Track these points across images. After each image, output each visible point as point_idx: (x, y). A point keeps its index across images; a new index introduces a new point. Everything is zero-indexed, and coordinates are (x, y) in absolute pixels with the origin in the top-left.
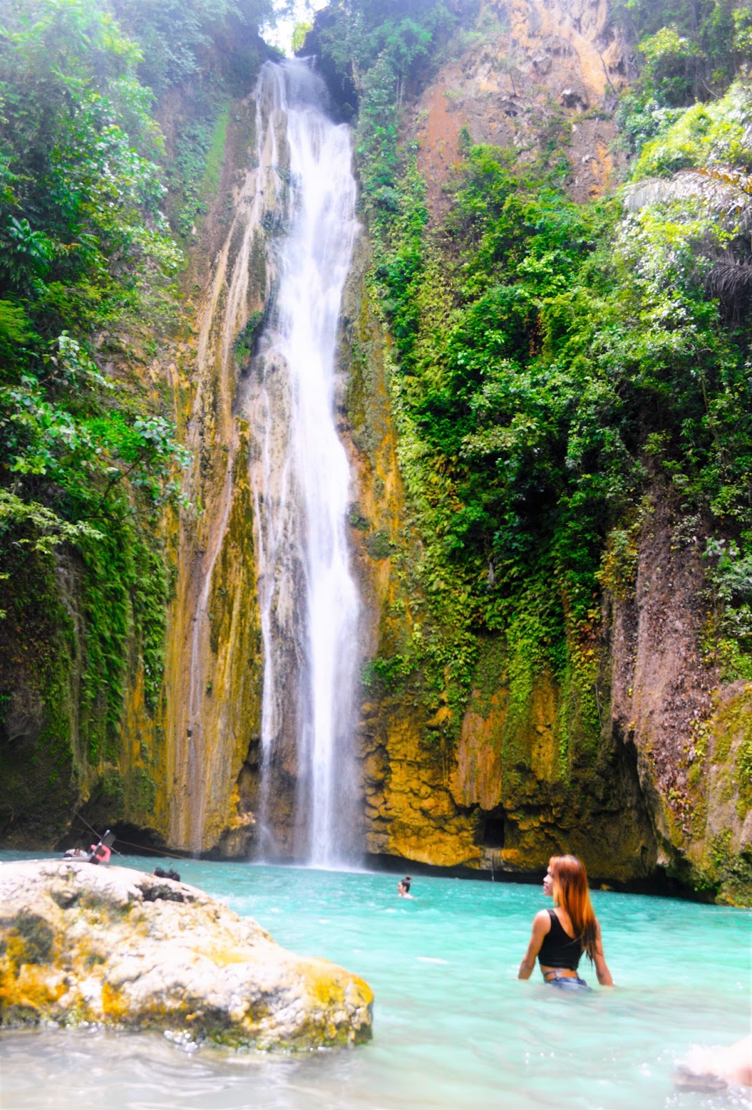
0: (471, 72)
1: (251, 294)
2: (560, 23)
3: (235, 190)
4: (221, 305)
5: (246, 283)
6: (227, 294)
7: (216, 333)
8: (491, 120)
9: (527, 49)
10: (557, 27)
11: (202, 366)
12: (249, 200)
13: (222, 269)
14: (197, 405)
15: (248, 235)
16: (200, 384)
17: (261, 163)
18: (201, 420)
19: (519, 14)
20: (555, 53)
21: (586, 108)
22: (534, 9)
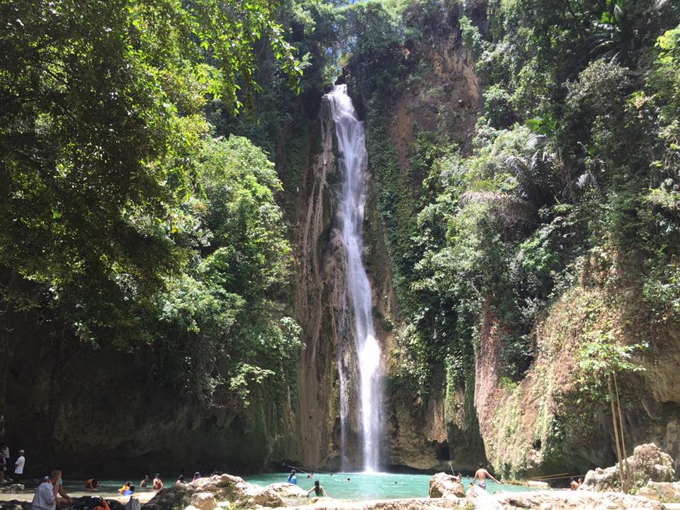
0: (417, 93)
1: (324, 216)
2: (457, 63)
3: (314, 166)
4: (312, 223)
5: (322, 212)
6: (314, 218)
7: (310, 237)
8: (427, 116)
9: (442, 78)
10: (456, 65)
11: (305, 252)
12: (320, 170)
13: (311, 205)
14: (305, 271)
15: (322, 187)
16: (305, 262)
17: (325, 149)
18: (307, 278)
19: (437, 62)
20: (455, 80)
21: (469, 107)
22: (444, 58)
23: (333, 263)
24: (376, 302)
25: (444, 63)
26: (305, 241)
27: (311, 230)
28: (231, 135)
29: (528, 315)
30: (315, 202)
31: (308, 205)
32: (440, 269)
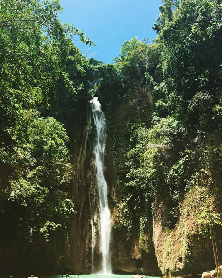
0: (128, 102)
1: (87, 152)
2: (144, 90)
3: (83, 130)
4: (81, 156)
5: (86, 151)
6: (82, 153)
7: (80, 162)
8: (132, 111)
9: (138, 96)
10: (144, 91)
11: (78, 169)
12: (86, 132)
13: (81, 148)
14: (77, 177)
15: (86, 140)
16: (78, 173)
17: (88, 124)
18: (78, 180)
19: (136, 90)
20: (143, 97)
21: (149, 108)
22: (139, 88)
23: (90, 174)
24: (109, 192)
25: (139, 90)
26: (78, 164)
27: (81, 159)
28: (48, 117)
29: (175, 198)
30: (83, 147)
31: (80, 148)
32: (137, 177)
